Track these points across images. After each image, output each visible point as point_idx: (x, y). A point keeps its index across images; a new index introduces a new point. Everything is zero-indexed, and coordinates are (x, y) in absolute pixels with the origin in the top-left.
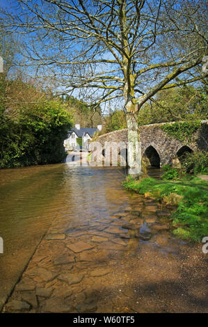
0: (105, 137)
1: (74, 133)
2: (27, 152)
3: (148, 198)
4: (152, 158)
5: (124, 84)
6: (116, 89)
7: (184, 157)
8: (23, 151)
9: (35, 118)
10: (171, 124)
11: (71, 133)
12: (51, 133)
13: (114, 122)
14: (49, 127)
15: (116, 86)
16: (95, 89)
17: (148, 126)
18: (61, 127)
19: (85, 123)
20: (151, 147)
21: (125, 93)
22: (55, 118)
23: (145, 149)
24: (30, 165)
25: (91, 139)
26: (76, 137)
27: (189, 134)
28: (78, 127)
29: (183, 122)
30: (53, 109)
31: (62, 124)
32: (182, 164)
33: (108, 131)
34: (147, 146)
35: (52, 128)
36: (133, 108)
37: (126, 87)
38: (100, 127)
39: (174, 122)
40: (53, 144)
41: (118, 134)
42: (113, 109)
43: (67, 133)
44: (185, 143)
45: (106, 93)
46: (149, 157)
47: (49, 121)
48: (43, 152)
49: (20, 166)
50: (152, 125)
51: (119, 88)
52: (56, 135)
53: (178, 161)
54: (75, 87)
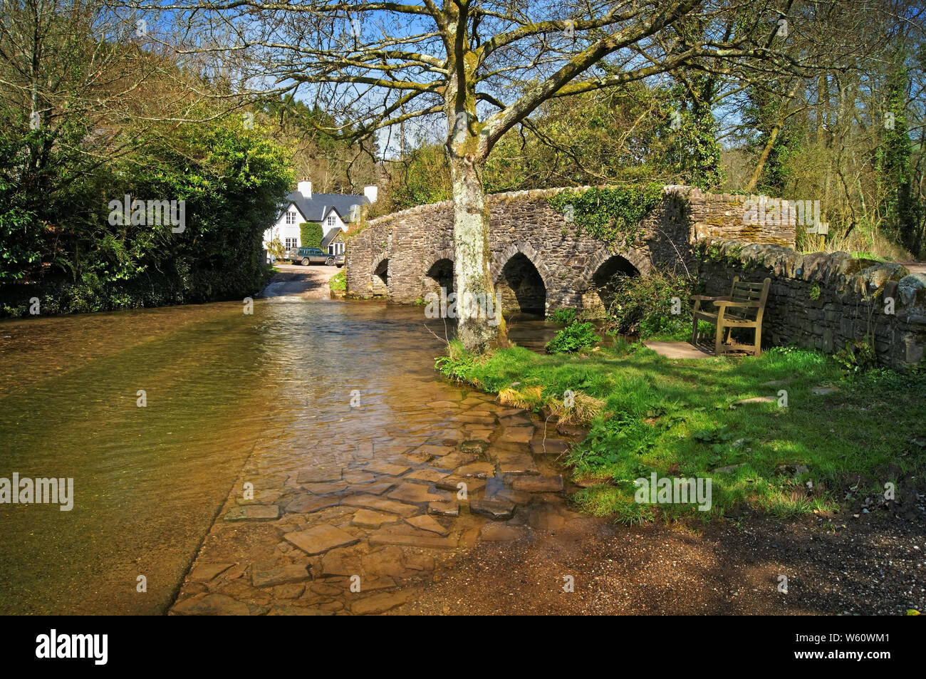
0: (388, 223)
1: (293, 209)
2: (151, 264)
3: (507, 406)
4: (522, 288)
5: (448, 78)
6: (422, 91)
7: (611, 288)
8: (140, 262)
9: (179, 164)
10: (579, 191)
11: (285, 210)
12: (224, 208)
13: (414, 179)
14: (219, 191)
15: (424, 80)
16: (362, 87)
17: (514, 195)
18: (255, 191)
19: (327, 179)
20: (520, 257)
21: (450, 103)
22: (239, 164)
23: (504, 262)
24: (160, 305)
25: (345, 228)
26: (300, 219)
27: (628, 222)
28: (305, 189)
29: (613, 188)
30: (233, 136)
31: (258, 182)
32: (607, 307)
33: (396, 206)
34: (510, 255)
35: (227, 194)
36: (470, 145)
37: (454, 88)
38: (371, 193)
39: (587, 188)
40: (232, 243)
41: (425, 216)
42: (412, 142)
43: (273, 209)
44: (618, 249)
45: (393, 99)
46: (515, 285)
47: (219, 171)
48: (201, 266)
49: (131, 307)
50: (525, 193)
51: (431, 89)
52: (241, 214)
53: (597, 300)
54: (303, 79)
